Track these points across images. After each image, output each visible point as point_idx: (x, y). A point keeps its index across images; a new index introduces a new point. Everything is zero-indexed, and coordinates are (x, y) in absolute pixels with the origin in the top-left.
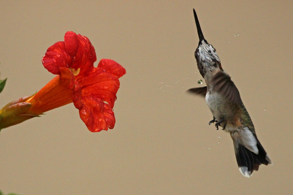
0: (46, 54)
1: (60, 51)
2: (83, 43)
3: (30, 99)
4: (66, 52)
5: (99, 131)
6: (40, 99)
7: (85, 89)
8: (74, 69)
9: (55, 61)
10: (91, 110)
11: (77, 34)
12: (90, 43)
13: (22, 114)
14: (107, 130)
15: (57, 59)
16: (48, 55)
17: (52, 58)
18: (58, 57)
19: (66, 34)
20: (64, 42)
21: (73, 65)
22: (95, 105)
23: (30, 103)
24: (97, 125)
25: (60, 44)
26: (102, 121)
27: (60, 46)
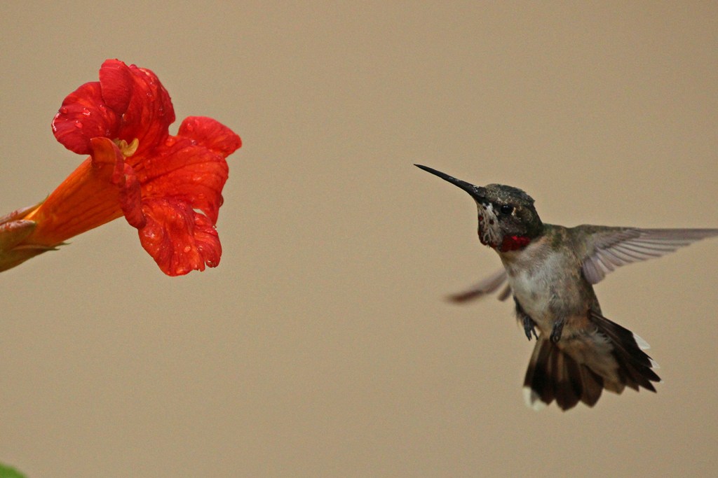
0: (61, 111)
1: (92, 104)
2: (143, 84)
3: (33, 213)
4: (106, 106)
5: (185, 273)
6: (55, 211)
7: (151, 183)
8: (124, 141)
9: (79, 125)
10: (165, 229)
11: (128, 64)
12: (158, 83)
13: (18, 245)
14: (203, 269)
15: (85, 121)
16: (65, 115)
17: (74, 119)
18: (86, 116)
19: (103, 65)
20: (98, 84)
21: (121, 131)
22: (173, 217)
23: (33, 222)
24: (182, 260)
25: (91, 88)
26: (191, 250)
27: (89, 93)
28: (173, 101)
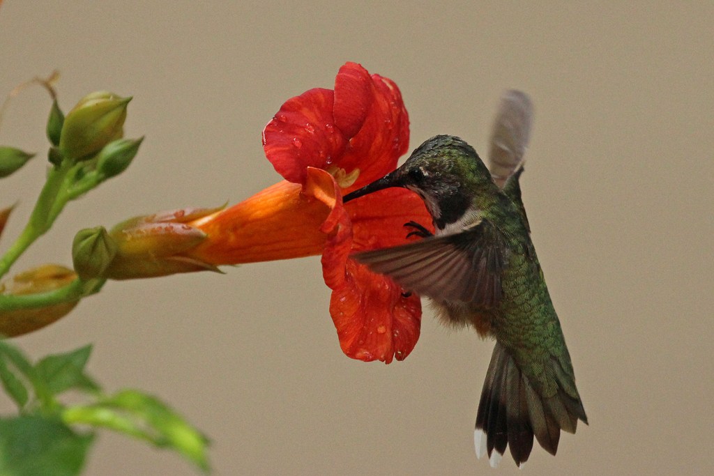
0: (277, 119)
1: (318, 118)
2: (384, 104)
3: (205, 220)
4: (334, 126)
5: (366, 359)
6: (235, 229)
8: (343, 169)
9: (298, 143)
10: (363, 296)
11: (371, 73)
12: (400, 103)
13: (178, 255)
14: (388, 361)
15: (306, 140)
16: (281, 125)
17: (293, 133)
18: (309, 133)
19: (342, 70)
20: (331, 93)
21: (343, 158)
22: (379, 286)
23: (203, 233)
24: (368, 341)
25: (321, 97)
26: (384, 333)
27: (318, 103)
28: (411, 127)
